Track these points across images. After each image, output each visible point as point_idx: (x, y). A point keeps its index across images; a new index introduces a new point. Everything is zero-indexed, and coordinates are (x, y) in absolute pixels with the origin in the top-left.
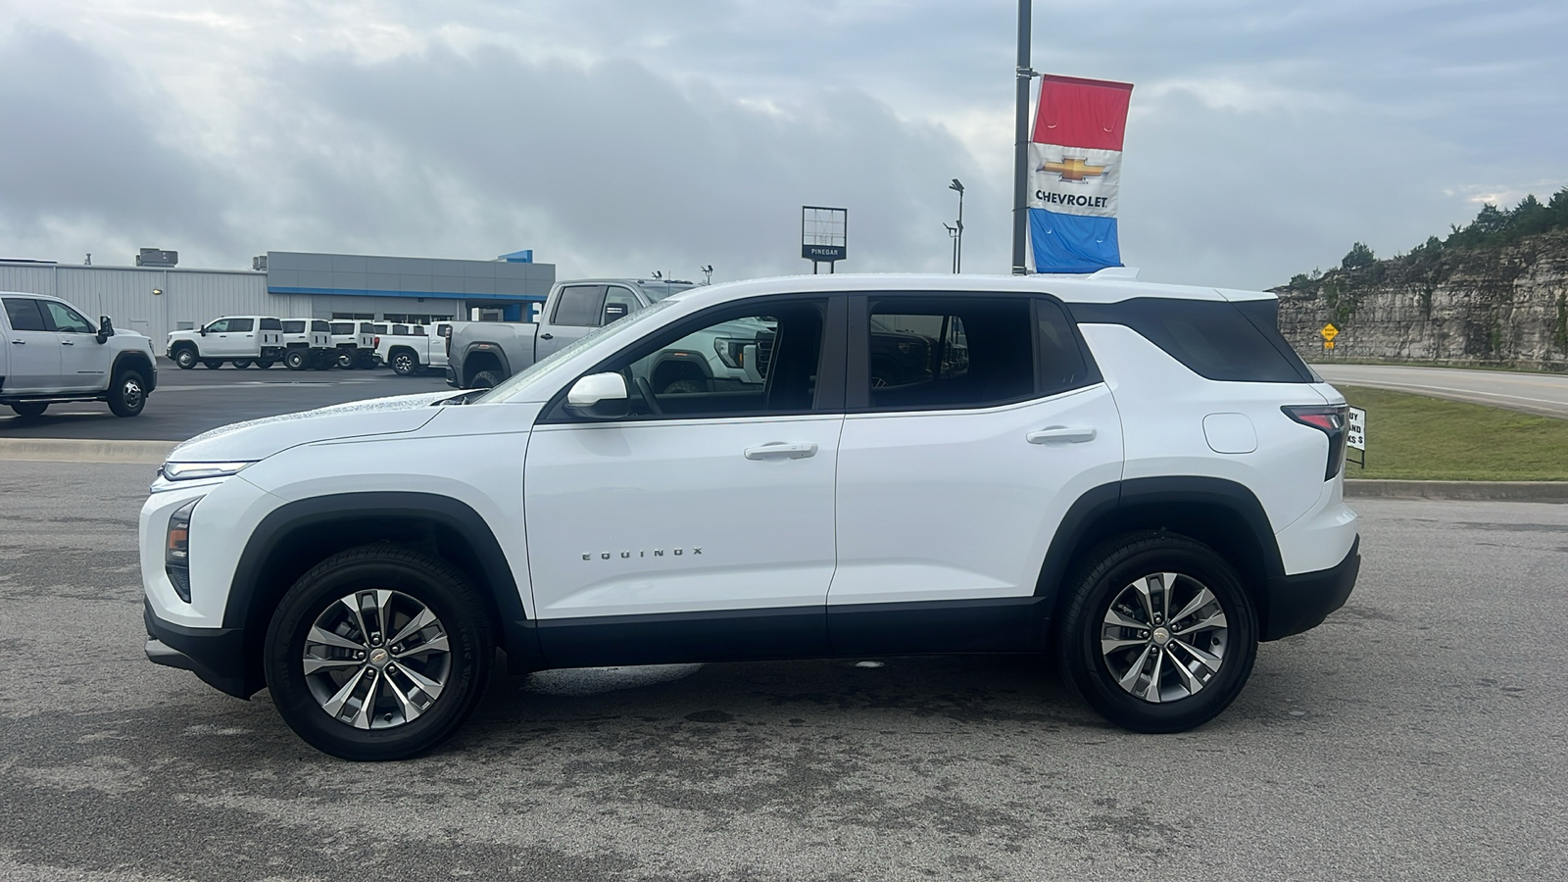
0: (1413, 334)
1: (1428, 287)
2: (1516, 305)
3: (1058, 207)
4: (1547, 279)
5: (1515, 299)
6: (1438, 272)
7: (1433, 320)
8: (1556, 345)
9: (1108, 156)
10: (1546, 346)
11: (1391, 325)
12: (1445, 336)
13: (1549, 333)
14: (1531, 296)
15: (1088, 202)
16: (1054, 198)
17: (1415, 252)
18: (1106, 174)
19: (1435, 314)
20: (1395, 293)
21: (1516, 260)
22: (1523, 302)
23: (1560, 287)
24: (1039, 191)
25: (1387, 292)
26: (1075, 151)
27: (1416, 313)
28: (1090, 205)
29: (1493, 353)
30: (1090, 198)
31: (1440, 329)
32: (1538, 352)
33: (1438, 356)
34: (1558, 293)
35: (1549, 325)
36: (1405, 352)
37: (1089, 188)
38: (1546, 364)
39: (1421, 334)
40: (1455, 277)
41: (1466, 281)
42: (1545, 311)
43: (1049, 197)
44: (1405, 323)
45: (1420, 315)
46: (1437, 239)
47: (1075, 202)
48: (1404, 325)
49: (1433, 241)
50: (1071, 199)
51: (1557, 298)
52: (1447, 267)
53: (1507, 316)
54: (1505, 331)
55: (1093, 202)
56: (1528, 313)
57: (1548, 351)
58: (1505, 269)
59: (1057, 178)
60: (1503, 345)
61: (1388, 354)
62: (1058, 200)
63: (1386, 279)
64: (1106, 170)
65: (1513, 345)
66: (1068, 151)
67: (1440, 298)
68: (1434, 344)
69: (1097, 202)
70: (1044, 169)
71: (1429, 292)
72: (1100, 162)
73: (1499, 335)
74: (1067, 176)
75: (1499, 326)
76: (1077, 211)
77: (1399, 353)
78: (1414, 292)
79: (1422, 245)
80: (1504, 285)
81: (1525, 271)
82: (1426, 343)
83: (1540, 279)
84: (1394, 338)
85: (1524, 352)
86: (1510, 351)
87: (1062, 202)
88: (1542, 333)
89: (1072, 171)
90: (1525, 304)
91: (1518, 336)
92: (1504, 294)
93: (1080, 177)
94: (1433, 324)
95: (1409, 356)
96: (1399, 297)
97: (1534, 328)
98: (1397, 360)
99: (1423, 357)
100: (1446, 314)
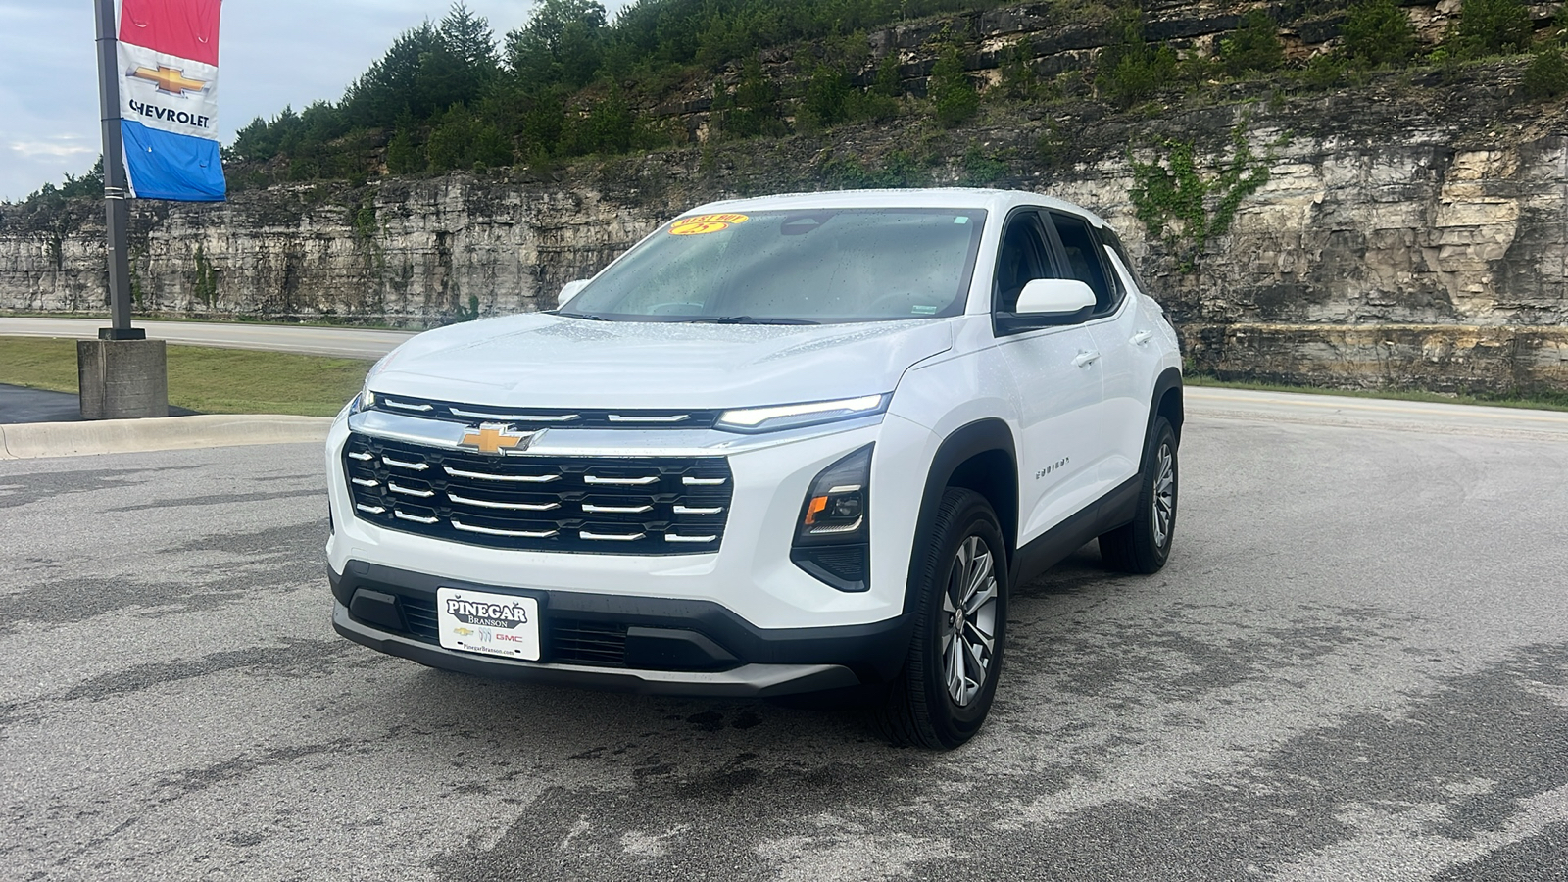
0: (43, 285)
1: (56, 236)
2: (153, 257)
3: (154, 122)
4: (183, 233)
5: (152, 252)
6: (66, 221)
7: (66, 271)
8: (197, 296)
9: (206, 70)
10: (188, 297)
11: (18, 275)
12: (82, 287)
13: (189, 285)
14: (167, 249)
15: (189, 119)
16: (148, 110)
17: (34, 198)
18: (207, 90)
19: (67, 264)
20: (18, 242)
21: (147, 213)
22: (160, 255)
23: (197, 241)
24: (132, 101)
25: (10, 240)
26: (169, 59)
27: (45, 262)
28: (192, 123)
29: (135, 305)
30: (192, 115)
31: (76, 280)
32: (181, 303)
33: (76, 307)
34: (195, 246)
35: (189, 278)
36: (37, 304)
37: (190, 104)
38: (189, 315)
39: (53, 285)
40: (86, 227)
41: (99, 231)
42: (184, 263)
43: (142, 108)
44: (34, 273)
45: (50, 265)
46: (52, 186)
47: (175, 117)
48: (33, 275)
49: (48, 188)
50: (171, 115)
51: (195, 251)
52: (75, 216)
53: (145, 267)
54: (145, 283)
55: (196, 121)
56: (167, 265)
57: (190, 303)
58: (137, 221)
59: (153, 88)
60: (144, 296)
61: (17, 306)
62: (154, 113)
63: (6, 226)
64: (207, 85)
65: (154, 297)
66: (162, 57)
67: (72, 247)
68: (70, 295)
69: (200, 121)
70: (135, 74)
71: (58, 242)
72: (199, 76)
73: (139, 287)
74: (164, 87)
75: (138, 278)
76: (178, 128)
77: (30, 305)
78: (41, 240)
79: (37, 192)
80: (137, 238)
81: (159, 224)
82: (60, 293)
83: (176, 233)
84: (23, 289)
85: (166, 303)
86: (152, 303)
87: (159, 116)
88: (183, 285)
89: (168, 82)
90: (163, 257)
91: (159, 288)
92: (139, 246)
93: (179, 90)
94: (66, 275)
95: (41, 308)
96: (23, 245)
97: (173, 280)
98: (28, 312)
99: (58, 309)
100: (80, 265)
